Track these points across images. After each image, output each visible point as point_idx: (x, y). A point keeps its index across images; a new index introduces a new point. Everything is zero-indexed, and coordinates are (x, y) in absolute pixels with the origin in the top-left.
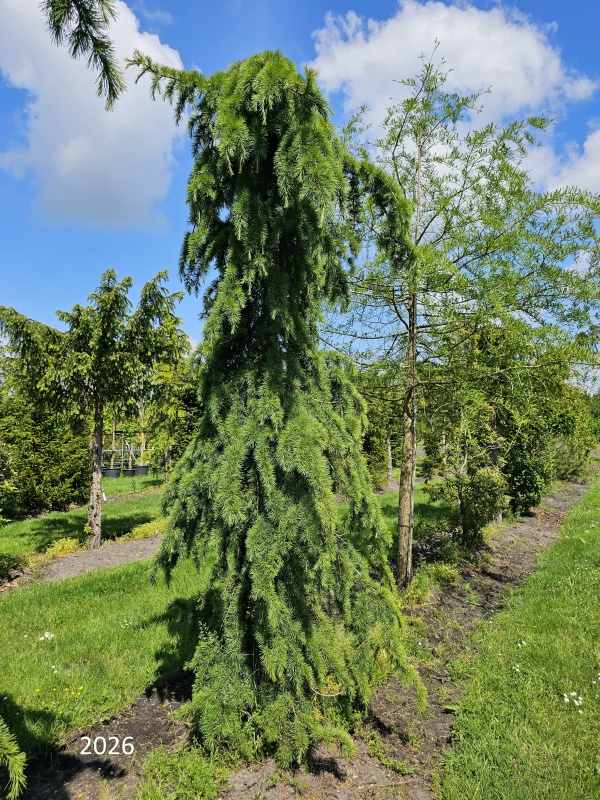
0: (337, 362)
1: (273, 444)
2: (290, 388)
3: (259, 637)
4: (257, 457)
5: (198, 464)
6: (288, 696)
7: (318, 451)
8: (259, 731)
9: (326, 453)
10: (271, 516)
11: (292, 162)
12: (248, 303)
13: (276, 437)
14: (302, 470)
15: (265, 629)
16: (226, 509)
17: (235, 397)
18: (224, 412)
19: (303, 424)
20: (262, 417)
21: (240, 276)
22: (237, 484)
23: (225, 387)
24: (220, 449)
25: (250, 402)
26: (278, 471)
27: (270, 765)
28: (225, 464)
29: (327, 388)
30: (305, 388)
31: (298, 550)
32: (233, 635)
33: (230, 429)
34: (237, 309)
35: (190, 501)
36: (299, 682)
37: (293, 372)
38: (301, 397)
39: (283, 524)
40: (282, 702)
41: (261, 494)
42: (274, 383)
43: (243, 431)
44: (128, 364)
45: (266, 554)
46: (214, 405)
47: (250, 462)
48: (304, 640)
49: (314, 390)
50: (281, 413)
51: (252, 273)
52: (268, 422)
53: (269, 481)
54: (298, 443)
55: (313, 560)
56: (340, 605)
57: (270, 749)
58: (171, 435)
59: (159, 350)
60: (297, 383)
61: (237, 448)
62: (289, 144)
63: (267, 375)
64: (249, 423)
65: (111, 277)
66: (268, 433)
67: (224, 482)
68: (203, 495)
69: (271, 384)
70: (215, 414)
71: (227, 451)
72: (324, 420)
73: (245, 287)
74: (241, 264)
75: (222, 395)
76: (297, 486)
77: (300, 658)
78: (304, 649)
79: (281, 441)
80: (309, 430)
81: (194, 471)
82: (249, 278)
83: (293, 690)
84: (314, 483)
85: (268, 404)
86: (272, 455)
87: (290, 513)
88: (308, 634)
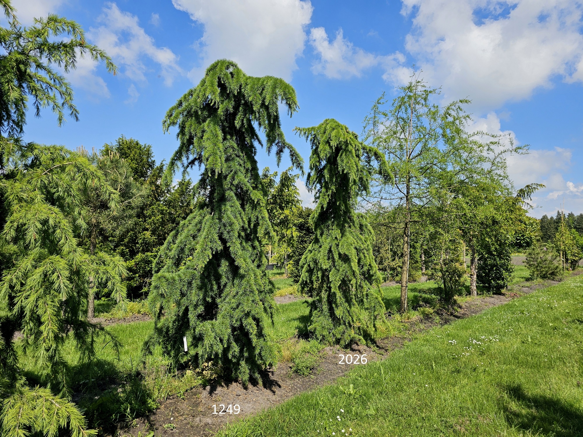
0: (362, 217)
1: (338, 245)
2: (344, 226)
3: (334, 306)
4: (332, 249)
5: (313, 251)
6: (344, 326)
7: (352, 247)
8: (334, 335)
9: (356, 248)
10: (337, 268)
11: (342, 161)
12: (329, 200)
13: (338, 243)
14: (347, 253)
15: (335, 303)
16: (323, 264)
17: (325, 230)
18: (322, 235)
19: (347, 239)
20: (334, 237)
21: (327, 192)
22: (326, 258)
23: (322, 226)
24: (320, 247)
25: (330, 231)
26: (340, 254)
27: (338, 347)
28: (322, 251)
29: (358, 227)
30: (350, 227)
31: (346, 279)
32: (325, 307)
33: (324, 240)
34: (326, 203)
35: (311, 263)
36: (347, 321)
37: (345, 221)
38: (348, 229)
39: (341, 270)
40: (342, 328)
41: (334, 261)
42: (338, 225)
43: (328, 241)
44: (275, 211)
45: (335, 279)
46: (318, 232)
47: (330, 251)
48: (349, 309)
49: (352, 227)
50: (340, 235)
51: (331, 191)
52: (336, 238)
53: (336, 257)
54: (345, 245)
55: (350, 281)
56: (362, 301)
57: (338, 341)
58: (289, 245)
59: (288, 203)
60: (346, 225)
61: (326, 246)
62: (341, 155)
63: (336, 222)
64: (330, 238)
65: (268, 170)
66: (336, 242)
67: (322, 257)
68: (315, 262)
69: (337, 225)
70: (319, 235)
71: (323, 247)
72: (356, 237)
73: (328, 195)
74: (327, 188)
75: (321, 229)
76: (345, 258)
77: (347, 314)
78: (348, 312)
79: (340, 244)
80: (349, 241)
81: (312, 254)
82: (330, 192)
83: (345, 324)
84: (350, 257)
85: (336, 232)
86: (337, 249)
87: (343, 266)
88: (350, 307)
